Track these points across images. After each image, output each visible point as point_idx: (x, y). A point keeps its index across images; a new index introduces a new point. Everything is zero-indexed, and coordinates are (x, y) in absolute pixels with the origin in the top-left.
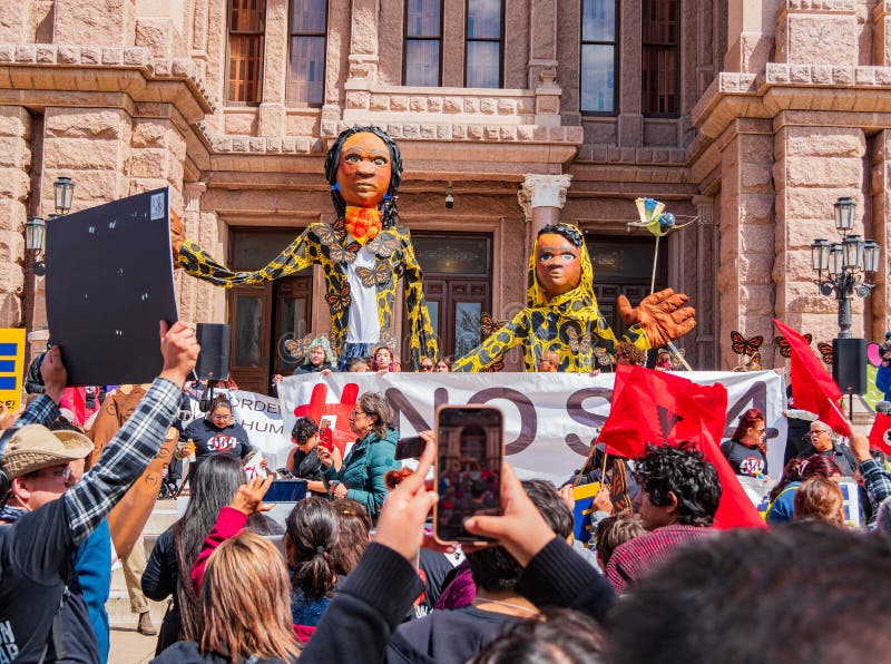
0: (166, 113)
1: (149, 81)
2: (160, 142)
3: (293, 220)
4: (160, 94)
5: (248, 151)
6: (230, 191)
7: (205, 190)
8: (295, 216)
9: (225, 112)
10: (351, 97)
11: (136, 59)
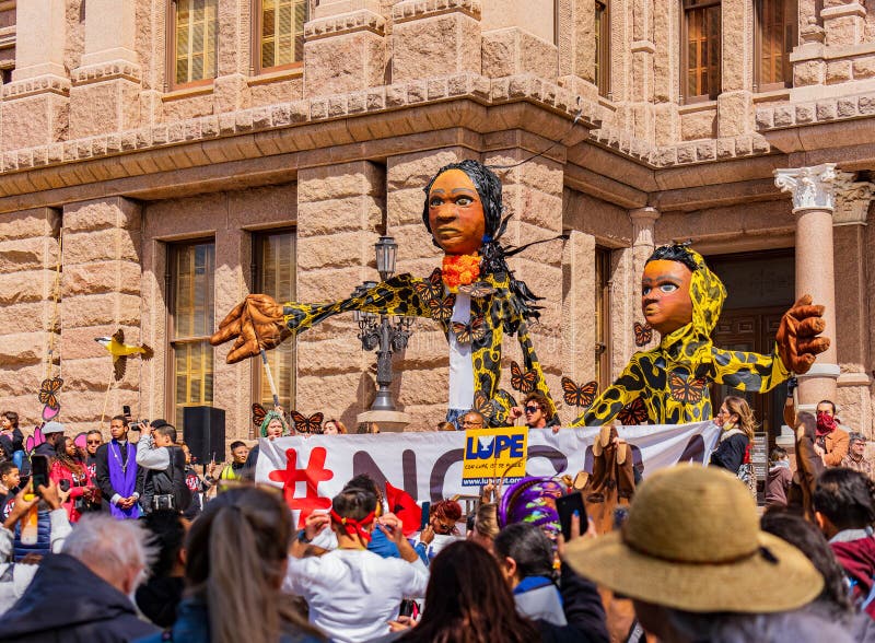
0: (514, 142)
1: (488, 108)
2: (509, 177)
3: (770, 241)
4: (504, 121)
5: (696, 161)
6: (687, 213)
7: (657, 216)
8: (768, 235)
9: (681, 113)
10: (799, 71)
11: (461, 87)
